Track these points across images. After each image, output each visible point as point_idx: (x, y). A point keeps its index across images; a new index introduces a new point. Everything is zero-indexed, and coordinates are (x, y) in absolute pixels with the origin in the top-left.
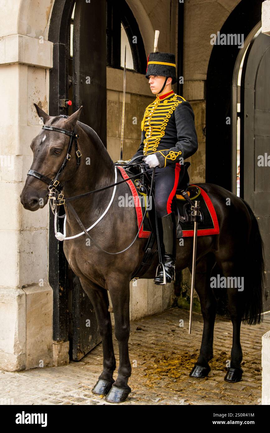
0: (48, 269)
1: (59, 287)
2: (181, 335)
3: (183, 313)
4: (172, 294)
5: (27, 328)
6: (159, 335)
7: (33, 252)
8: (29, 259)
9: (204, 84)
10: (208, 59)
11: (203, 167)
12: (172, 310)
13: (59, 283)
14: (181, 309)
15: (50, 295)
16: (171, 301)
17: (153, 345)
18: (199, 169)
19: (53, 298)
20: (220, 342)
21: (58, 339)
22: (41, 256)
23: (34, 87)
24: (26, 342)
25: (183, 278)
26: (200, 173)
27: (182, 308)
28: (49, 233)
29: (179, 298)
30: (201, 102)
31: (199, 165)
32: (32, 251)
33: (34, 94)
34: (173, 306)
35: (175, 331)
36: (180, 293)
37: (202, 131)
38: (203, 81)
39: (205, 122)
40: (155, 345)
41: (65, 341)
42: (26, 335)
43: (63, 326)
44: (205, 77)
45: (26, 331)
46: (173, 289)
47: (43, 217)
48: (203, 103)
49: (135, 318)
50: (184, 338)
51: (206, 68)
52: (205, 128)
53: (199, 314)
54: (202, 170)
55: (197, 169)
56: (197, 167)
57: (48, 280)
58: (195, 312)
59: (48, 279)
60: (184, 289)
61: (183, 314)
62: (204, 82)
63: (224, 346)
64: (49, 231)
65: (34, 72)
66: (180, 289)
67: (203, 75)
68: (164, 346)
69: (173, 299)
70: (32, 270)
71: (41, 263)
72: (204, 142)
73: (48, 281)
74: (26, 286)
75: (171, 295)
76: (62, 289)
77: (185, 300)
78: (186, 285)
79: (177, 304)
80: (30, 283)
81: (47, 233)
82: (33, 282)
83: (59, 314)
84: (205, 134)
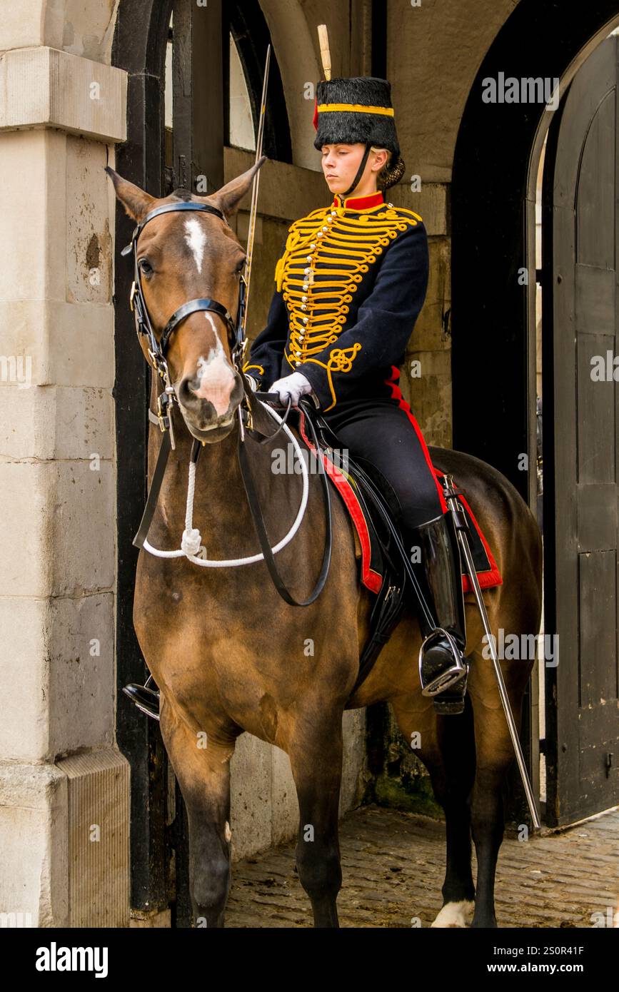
0: (115, 706)
1: (149, 757)
2: (422, 881)
3: (395, 819)
4: (362, 770)
5: (72, 874)
6: (364, 883)
7: (81, 659)
8: (72, 678)
9: (447, 192)
10: (456, 126)
11: (444, 418)
12: (363, 813)
13: (149, 744)
14: (386, 810)
15: (122, 780)
16: (361, 786)
17: (364, 911)
18: (434, 422)
19: (130, 789)
20: (536, 896)
21: (147, 904)
22: (99, 669)
23: (81, 195)
24: (69, 916)
25: (390, 724)
26: (435, 435)
27: (388, 807)
28: (118, 604)
29: (379, 779)
30: (435, 243)
31: (433, 414)
32: (77, 655)
33: (82, 212)
34: (365, 802)
35: (400, 870)
36: (383, 763)
37: (439, 319)
38: (443, 184)
39: (447, 297)
40: (369, 913)
41: (161, 910)
42: (69, 898)
43: (159, 867)
44: (447, 175)
45: (69, 885)
46: (363, 754)
47: (102, 557)
48: (444, 244)
49: (280, 838)
50: (434, 888)
51: (451, 149)
52: (448, 313)
53: (438, 820)
54: (441, 427)
55: (426, 425)
56: (426, 418)
57: (115, 737)
58: (427, 815)
59: (115, 733)
60: (393, 753)
61: (397, 824)
62: (445, 187)
63: (554, 908)
64: (116, 596)
65: (81, 151)
66: (383, 753)
67: (443, 169)
68: (396, 912)
69: (365, 781)
70: (77, 710)
71: (99, 689)
72: (446, 351)
73: (115, 740)
74: (65, 755)
75: (359, 771)
76: (155, 760)
77: (398, 783)
78: (401, 743)
79: (374, 795)
80: (75, 746)
81: (111, 603)
82: (79, 745)
83: (147, 831)
84: (449, 328)
